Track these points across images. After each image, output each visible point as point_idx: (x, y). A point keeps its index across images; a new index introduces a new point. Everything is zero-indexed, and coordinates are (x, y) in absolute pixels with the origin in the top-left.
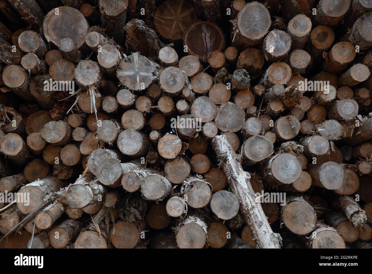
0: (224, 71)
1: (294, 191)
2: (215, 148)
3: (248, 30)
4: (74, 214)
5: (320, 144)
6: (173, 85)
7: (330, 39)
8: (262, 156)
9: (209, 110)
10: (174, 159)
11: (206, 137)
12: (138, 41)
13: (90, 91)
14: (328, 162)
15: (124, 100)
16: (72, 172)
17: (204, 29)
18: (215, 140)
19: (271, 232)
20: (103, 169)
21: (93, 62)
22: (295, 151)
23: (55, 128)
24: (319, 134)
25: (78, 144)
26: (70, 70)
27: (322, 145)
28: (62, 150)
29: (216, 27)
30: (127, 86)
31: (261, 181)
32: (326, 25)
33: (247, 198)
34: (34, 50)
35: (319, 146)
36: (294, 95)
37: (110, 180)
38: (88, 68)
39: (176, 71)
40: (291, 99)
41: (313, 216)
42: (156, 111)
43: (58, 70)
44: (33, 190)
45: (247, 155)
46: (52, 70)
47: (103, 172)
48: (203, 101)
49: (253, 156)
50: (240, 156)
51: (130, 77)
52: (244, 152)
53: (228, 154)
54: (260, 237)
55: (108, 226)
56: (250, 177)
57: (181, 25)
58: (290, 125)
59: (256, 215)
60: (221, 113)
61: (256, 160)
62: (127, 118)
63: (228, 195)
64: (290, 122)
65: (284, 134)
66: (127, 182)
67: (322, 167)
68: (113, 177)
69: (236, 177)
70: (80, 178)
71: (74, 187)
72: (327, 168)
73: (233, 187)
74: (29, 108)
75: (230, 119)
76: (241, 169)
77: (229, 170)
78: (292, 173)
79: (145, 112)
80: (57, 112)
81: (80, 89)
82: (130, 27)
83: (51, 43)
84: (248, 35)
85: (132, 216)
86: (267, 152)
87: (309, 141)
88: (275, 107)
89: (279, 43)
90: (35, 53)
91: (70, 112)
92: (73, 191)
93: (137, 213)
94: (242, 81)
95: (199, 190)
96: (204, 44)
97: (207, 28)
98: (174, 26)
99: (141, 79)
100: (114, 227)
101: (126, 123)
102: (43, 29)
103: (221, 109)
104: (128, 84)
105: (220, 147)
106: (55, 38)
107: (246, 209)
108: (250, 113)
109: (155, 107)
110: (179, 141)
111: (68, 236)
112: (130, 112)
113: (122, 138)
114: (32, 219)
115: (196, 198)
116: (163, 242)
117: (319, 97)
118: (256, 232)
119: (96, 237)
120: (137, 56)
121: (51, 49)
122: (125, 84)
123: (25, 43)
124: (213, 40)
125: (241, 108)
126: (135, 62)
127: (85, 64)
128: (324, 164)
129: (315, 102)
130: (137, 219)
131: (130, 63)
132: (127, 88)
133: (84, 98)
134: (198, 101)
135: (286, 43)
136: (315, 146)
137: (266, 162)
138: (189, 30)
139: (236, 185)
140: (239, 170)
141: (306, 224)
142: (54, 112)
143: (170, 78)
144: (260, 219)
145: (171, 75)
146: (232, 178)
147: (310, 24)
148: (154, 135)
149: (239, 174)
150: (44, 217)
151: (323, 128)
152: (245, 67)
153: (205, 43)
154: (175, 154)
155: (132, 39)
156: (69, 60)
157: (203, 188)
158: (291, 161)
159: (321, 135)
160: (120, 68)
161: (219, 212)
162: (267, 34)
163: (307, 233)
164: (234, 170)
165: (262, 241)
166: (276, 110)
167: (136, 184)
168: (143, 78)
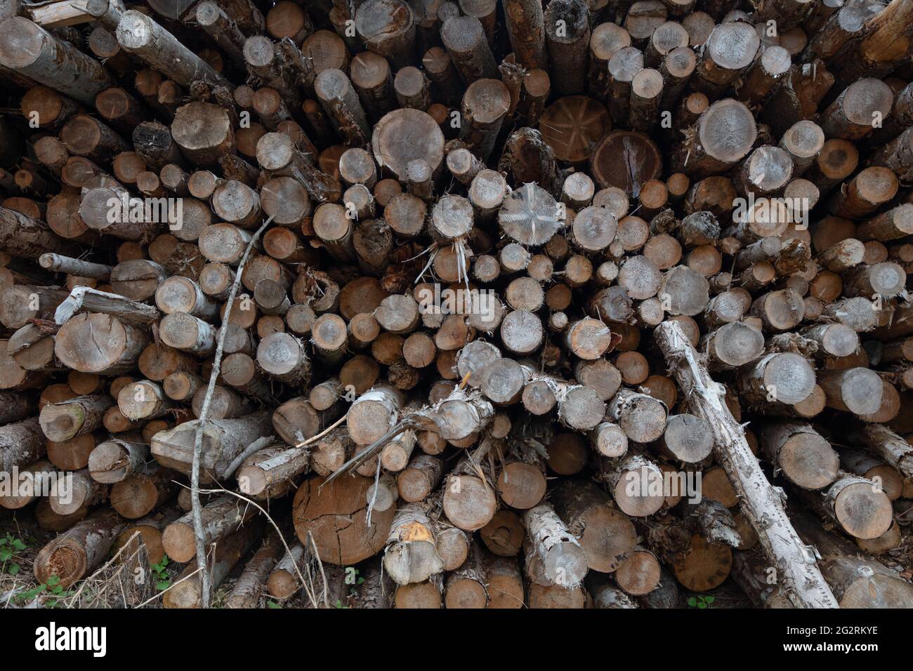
0: (670, 214)
1: (794, 416)
2: (660, 342)
3: (717, 146)
4: (432, 446)
5: (842, 338)
6: (595, 237)
7: (850, 163)
8: (744, 357)
9: (649, 279)
10: (597, 360)
11: (646, 323)
12: (525, 164)
13: (457, 246)
14: (855, 369)
15: (515, 261)
16: (417, 377)
17: (627, 144)
18: (661, 329)
19: (768, 484)
20: (492, 375)
21: (463, 199)
22: (802, 350)
23: (398, 306)
24: (837, 321)
25: (432, 332)
26: (418, 212)
27: (846, 341)
28: (407, 341)
29: (648, 141)
30: (516, 238)
31: (736, 399)
32: (845, 139)
33: (723, 428)
34: (364, 180)
35: (840, 341)
36: (797, 255)
37: (504, 394)
38: (455, 208)
39: (601, 214)
40: (791, 262)
41: (832, 458)
42: (563, 280)
43: (398, 211)
44: (373, 407)
45: (720, 354)
46: (388, 212)
47: (492, 381)
48: (639, 264)
49: (731, 357)
50: (705, 357)
51: (520, 223)
52: (712, 349)
53: (687, 353)
54: (749, 493)
55: (493, 469)
56: (725, 392)
57: (583, 138)
58: (789, 306)
59: (741, 456)
60: (668, 284)
61: (734, 364)
62: (516, 292)
63: (695, 422)
64: (789, 301)
65: (777, 320)
66: (531, 398)
67: (846, 376)
68: (510, 389)
69: (702, 392)
70: (456, 389)
71: (448, 405)
72: (855, 378)
73: (698, 408)
74: (343, 273)
75: (683, 294)
76: (708, 378)
77: (688, 379)
78: (798, 386)
79: (543, 281)
80: (394, 280)
81: (435, 243)
82: (516, 142)
83: (385, 167)
84: (717, 154)
85: (533, 454)
86: (754, 351)
87: (822, 333)
88: (762, 275)
89: (772, 167)
90: (365, 184)
91: (421, 280)
92: (447, 411)
93: (542, 448)
94: (708, 230)
95: (647, 413)
96: (626, 169)
97: (632, 142)
98: (572, 139)
99: (539, 225)
100: (504, 470)
101: (514, 299)
102: (371, 146)
103: (669, 277)
104: (516, 235)
105: (671, 341)
106: (391, 159)
107: (722, 445)
108: (721, 284)
109: (561, 272)
110: (606, 330)
111: (429, 483)
112: (521, 281)
113: (509, 325)
114: (375, 454)
115: (641, 426)
116: (579, 496)
117: (836, 257)
118: (742, 483)
119: (479, 486)
120: (532, 189)
121: (384, 178)
122: (512, 235)
123: (350, 169)
124: (642, 162)
125: (703, 276)
126: (529, 198)
127: (449, 201)
128: (850, 372)
129: (822, 266)
130: (540, 456)
131: (520, 201)
132: (516, 242)
133: (443, 258)
134: (631, 263)
135: (784, 167)
136: (834, 342)
137: (751, 366)
138: (602, 147)
139: (702, 405)
140: (706, 380)
141: (821, 470)
142: (390, 279)
143: (591, 225)
144: (747, 462)
145: (593, 220)
146: (696, 393)
147: (822, 137)
148: (560, 320)
149: (706, 387)
150: (395, 452)
151: (845, 310)
152: (705, 207)
153: (628, 167)
154: (600, 351)
155: (518, 161)
156: (416, 196)
157: (653, 410)
158: (797, 367)
159: (841, 323)
160: (504, 209)
161: (680, 450)
162: (750, 153)
163: (823, 486)
164: (698, 379)
165: (752, 498)
166: (763, 281)
167: (546, 401)
168: (542, 225)
